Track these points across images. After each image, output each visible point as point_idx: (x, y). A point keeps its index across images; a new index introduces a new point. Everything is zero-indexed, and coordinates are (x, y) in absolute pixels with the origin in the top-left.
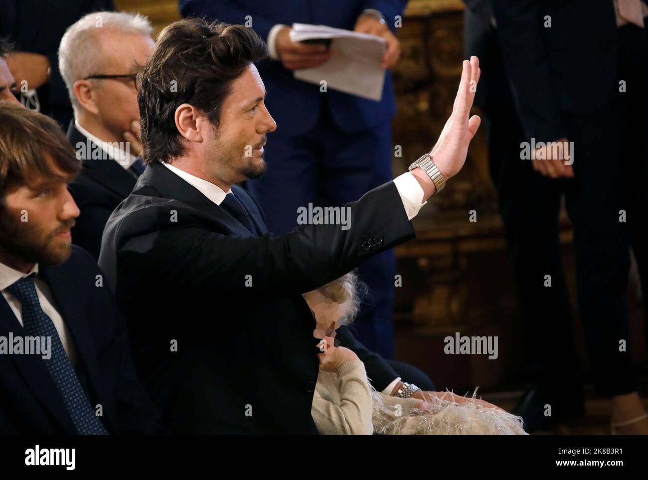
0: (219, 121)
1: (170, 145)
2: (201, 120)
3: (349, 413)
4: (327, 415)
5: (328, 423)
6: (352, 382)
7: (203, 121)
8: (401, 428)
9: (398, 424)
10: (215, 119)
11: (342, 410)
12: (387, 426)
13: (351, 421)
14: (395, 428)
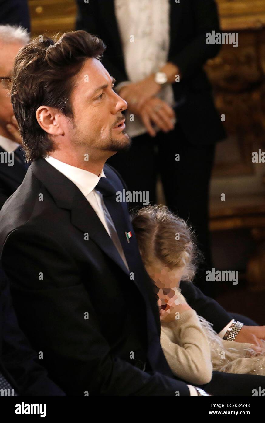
0: (72, 113)
1: (42, 143)
2: (58, 116)
3: (193, 354)
4: (176, 357)
5: (177, 363)
6: (190, 329)
7: (59, 116)
8: (237, 367)
9: (235, 364)
10: (68, 112)
11: (188, 352)
12: (226, 366)
13: (196, 361)
14: (233, 367)
